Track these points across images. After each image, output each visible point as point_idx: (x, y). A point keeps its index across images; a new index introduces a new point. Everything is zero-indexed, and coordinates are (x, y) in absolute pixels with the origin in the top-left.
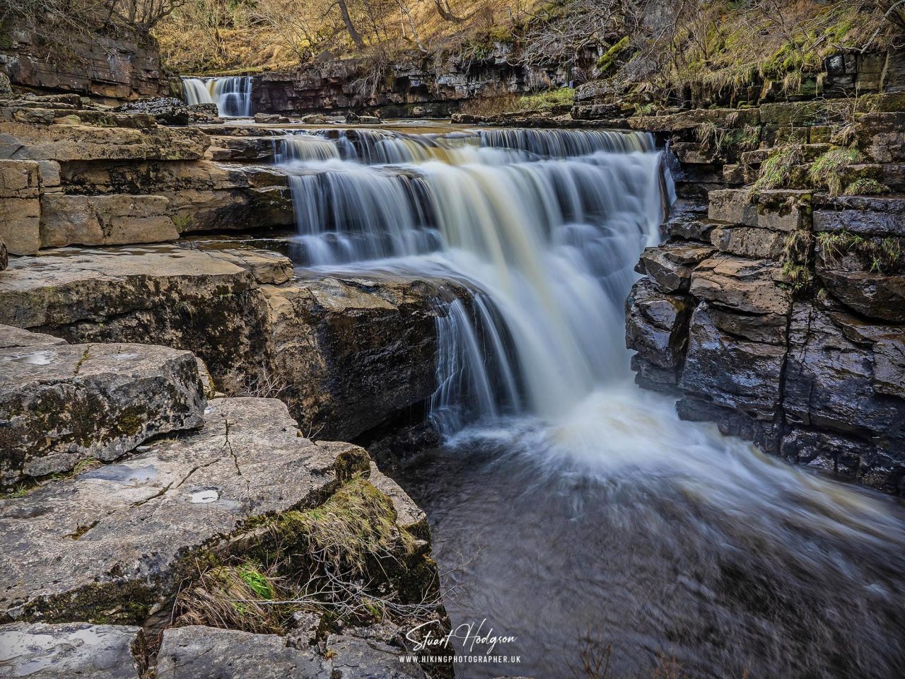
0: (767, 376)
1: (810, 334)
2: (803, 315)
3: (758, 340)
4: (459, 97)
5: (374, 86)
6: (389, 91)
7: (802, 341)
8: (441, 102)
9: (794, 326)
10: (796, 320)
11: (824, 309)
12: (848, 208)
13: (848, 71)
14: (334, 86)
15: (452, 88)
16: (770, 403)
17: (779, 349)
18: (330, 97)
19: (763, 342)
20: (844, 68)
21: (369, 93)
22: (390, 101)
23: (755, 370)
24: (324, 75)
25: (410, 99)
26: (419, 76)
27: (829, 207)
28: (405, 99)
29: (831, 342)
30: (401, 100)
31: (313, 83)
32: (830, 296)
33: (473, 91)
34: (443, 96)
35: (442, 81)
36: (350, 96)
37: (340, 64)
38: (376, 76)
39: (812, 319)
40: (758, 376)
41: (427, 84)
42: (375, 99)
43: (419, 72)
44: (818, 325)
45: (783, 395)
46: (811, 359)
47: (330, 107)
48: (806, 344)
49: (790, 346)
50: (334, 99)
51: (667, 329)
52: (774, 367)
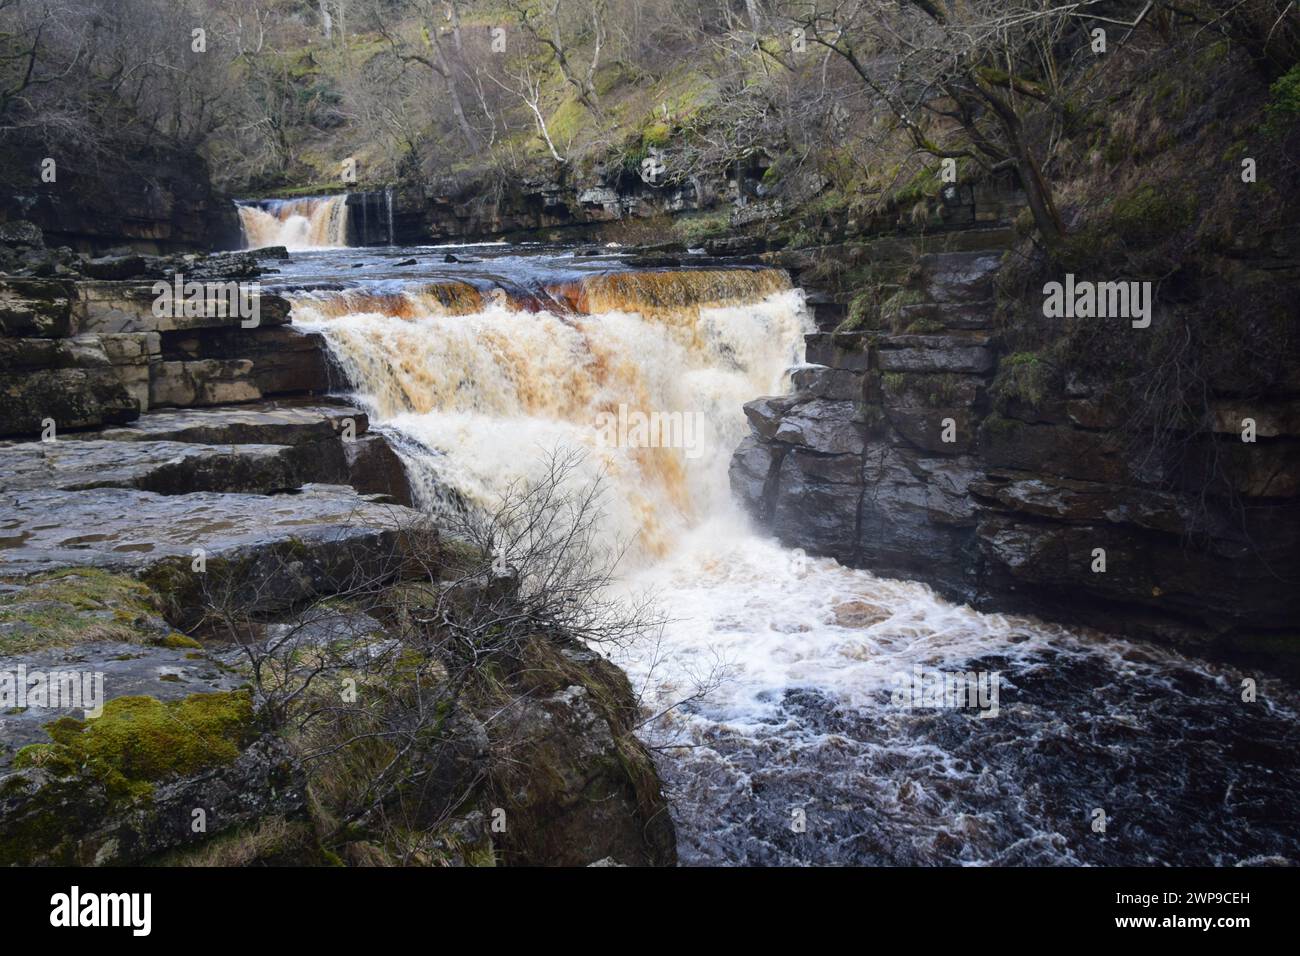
0: (844, 516)
1: (882, 473)
2: (877, 453)
3: (838, 480)
4: (610, 217)
5: (495, 208)
6: (517, 212)
7: (876, 479)
8: (586, 224)
9: (869, 464)
10: (870, 459)
11: (894, 446)
12: (906, 347)
13: (965, 202)
14: (444, 208)
15: (600, 207)
16: (849, 543)
17: (856, 489)
18: (437, 223)
19: (842, 483)
20: (960, 199)
21: (488, 215)
22: (520, 226)
23: (834, 511)
24: (429, 194)
25: (545, 222)
26: (555, 192)
27: (891, 346)
28: (539, 222)
29: (898, 477)
30: (531, 222)
31: (414, 205)
32: (899, 433)
33: (627, 209)
34: (589, 217)
35: (587, 198)
36: (464, 220)
37: (450, 179)
38: (497, 192)
39: (884, 456)
40: (838, 516)
41: (566, 202)
42: (498, 223)
43: (555, 187)
44: (889, 461)
45: (859, 532)
46: (882, 496)
47: (438, 236)
48: (878, 481)
49: (865, 484)
50: (443, 224)
51: (761, 479)
52: (850, 508)
